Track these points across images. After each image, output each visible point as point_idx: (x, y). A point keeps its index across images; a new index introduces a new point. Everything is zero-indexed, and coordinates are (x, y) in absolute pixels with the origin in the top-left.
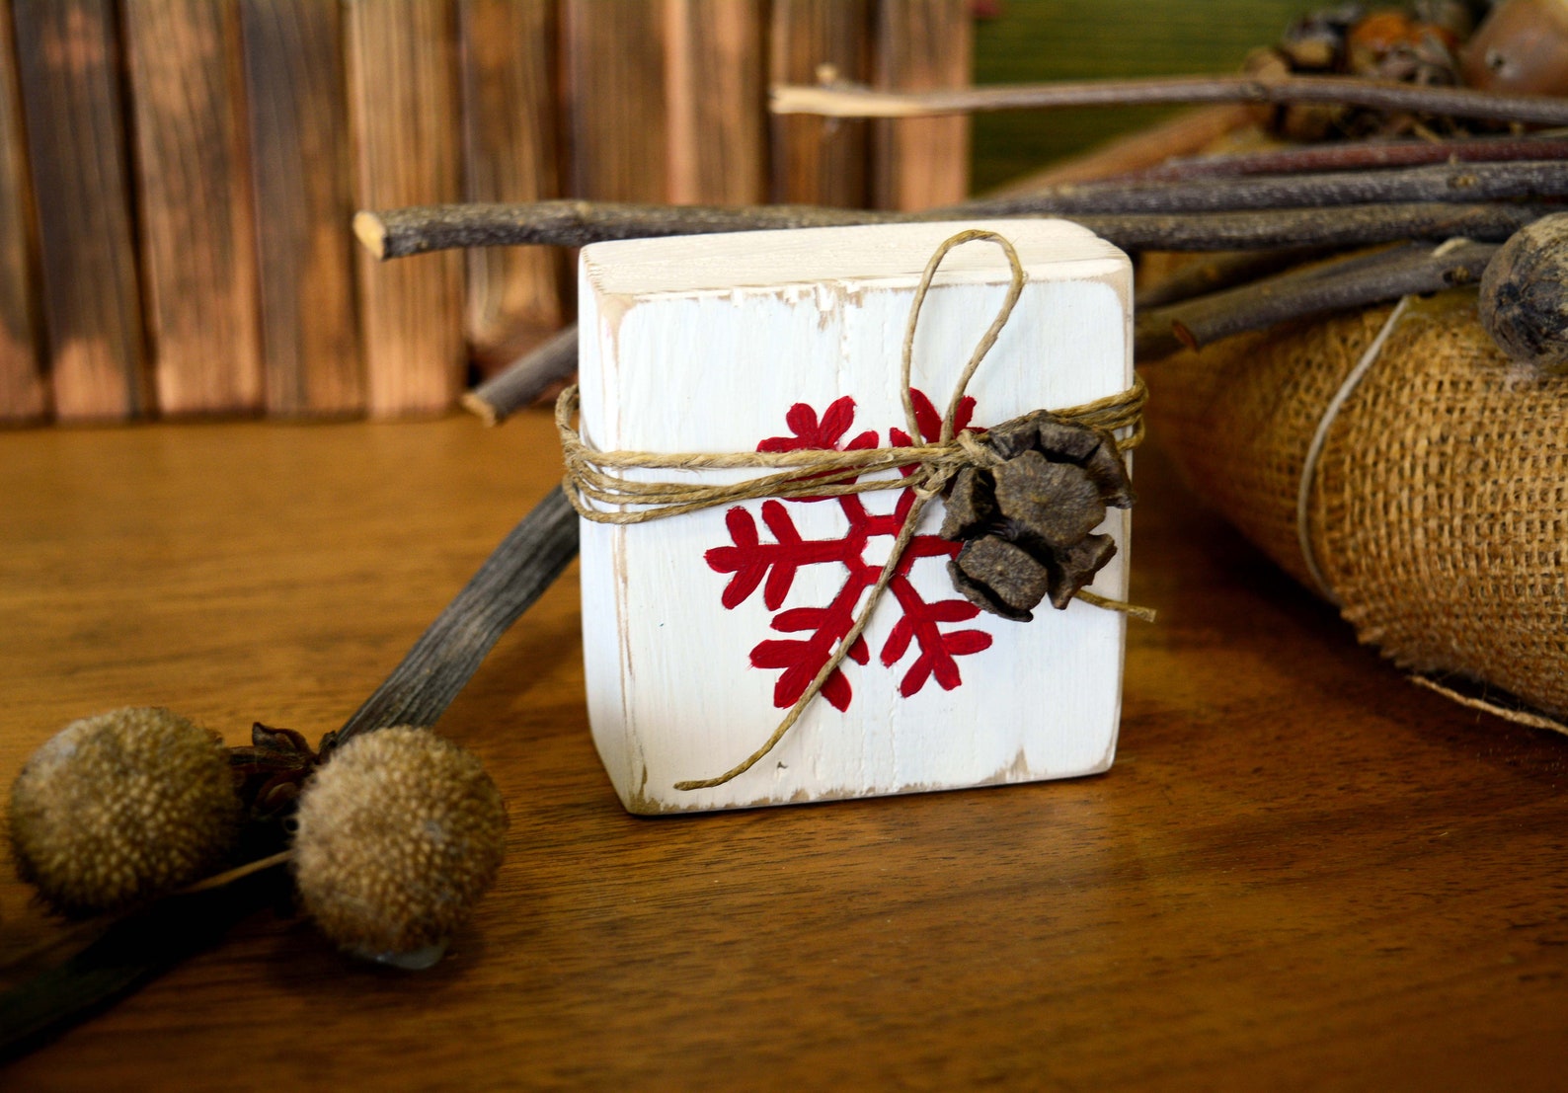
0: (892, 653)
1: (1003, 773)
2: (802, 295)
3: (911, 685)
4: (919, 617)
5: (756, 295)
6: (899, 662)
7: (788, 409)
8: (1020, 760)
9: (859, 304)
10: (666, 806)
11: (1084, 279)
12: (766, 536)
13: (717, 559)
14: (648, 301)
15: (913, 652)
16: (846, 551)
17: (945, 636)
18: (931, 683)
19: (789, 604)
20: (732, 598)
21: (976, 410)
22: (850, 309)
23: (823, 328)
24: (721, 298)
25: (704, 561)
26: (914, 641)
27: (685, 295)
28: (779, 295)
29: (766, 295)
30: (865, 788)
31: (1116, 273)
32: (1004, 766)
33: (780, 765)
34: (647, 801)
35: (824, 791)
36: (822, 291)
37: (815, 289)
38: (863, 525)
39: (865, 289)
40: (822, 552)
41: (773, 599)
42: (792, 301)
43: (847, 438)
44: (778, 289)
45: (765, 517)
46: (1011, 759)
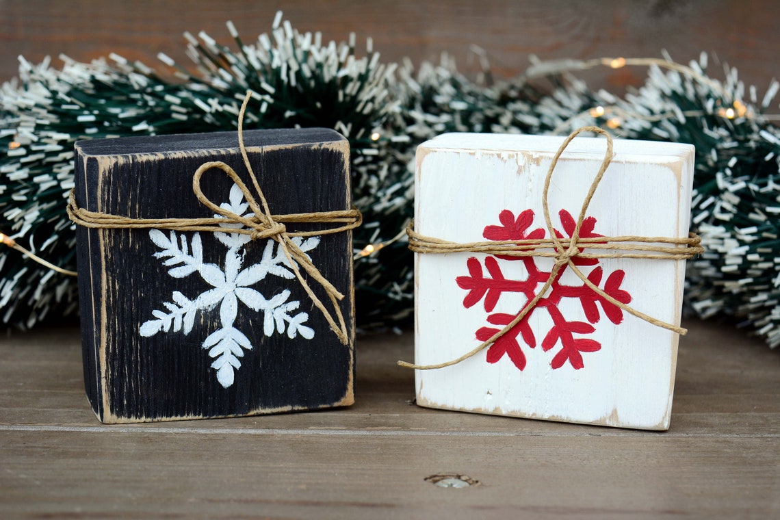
0: (548, 344)
1: (605, 419)
2: (510, 157)
3: (557, 363)
4: (562, 328)
5: (487, 154)
6: (551, 350)
7: (500, 212)
8: (615, 412)
9: (538, 164)
10: (431, 403)
11: (656, 164)
12: (486, 274)
13: (462, 282)
14: (436, 151)
15: (559, 346)
16: (526, 288)
17: (576, 340)
18: (567, 363)
19: (496, 310)
20: (469, 302)
21: (596, 225)
22: (533, 166)
23: (519, 174)
24: (470, 154)
25: (456, 282)
26: (559, 340)
27: (453, 150)
28: (499, 156)
29: (492, 155)
30: (531, 413)
31: (675, 163)
32: (605, 415)
33: (488, 393)
34: (422, 398)
35: (509, 411)
36: (520, 156)
37: (517, 155)
38: (536, 276)
39: (542, 157)
40: (514, 286)
41: (489, 306)
42: (505, 159)
43: (528, 231)
44: (499, 152)
45: (486, 264)
46: (610, 413)
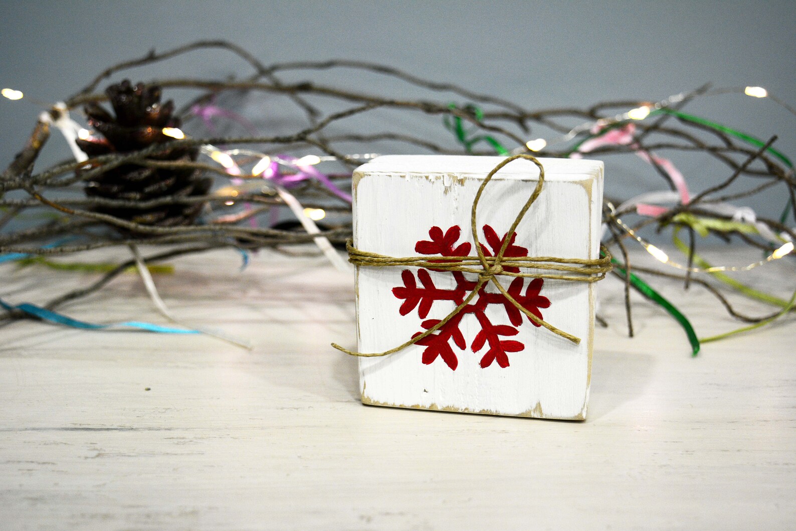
0: (477, 346)
1: (530, 412)
2: (437, 178)
3: (485, 363)
4: (489, 332)
5: (417, 177)
6: (480, 351)
7: (430, 229)
8: (539, 406)
9: (462, 184)
10: (374, 401)
11: (569, 182)
12: (420, 285)
13: (397, 292)
14: (370, 175)
15: (486, 348)
16: (454, 296)
17: (502, 342)
18: (495, 363)
19: (429, 317)
20: (404, 310)
21: (517, 238)
22: (458, 187)
23: (446, 194)
24: (401, 176)
25: (392, 293)
26: (487, 342)
27: (385, 174)
28: (427, 178)
29: (421, 177)
30: (464, 408)
31: (586, 180)
32: (530, 409)
33: (425, 391)
34: (366, 397)
35: (445, 406)
36: (446, 177)
37: (443, 176)
38: (464, 285)
39: (466, 178)
40: (444, 295)
41: (423, 313)
42: (432, 181)
43: (456, 245)
44: (427, 175)
45: (419, 276)
46: (534, 406)
